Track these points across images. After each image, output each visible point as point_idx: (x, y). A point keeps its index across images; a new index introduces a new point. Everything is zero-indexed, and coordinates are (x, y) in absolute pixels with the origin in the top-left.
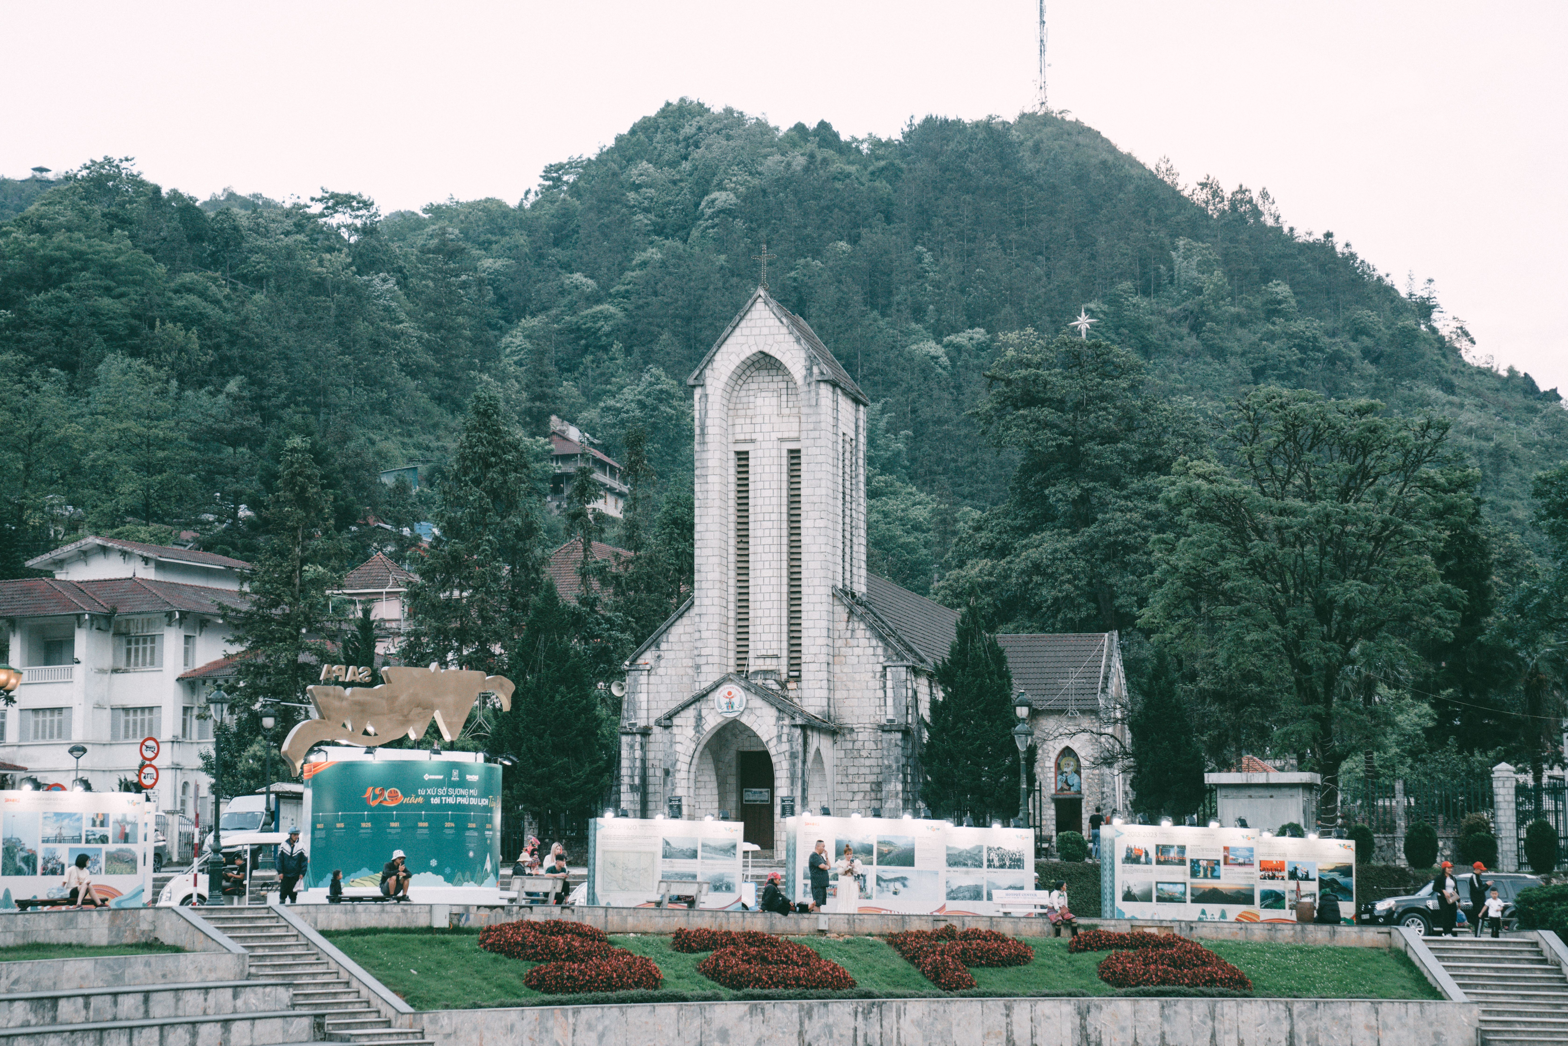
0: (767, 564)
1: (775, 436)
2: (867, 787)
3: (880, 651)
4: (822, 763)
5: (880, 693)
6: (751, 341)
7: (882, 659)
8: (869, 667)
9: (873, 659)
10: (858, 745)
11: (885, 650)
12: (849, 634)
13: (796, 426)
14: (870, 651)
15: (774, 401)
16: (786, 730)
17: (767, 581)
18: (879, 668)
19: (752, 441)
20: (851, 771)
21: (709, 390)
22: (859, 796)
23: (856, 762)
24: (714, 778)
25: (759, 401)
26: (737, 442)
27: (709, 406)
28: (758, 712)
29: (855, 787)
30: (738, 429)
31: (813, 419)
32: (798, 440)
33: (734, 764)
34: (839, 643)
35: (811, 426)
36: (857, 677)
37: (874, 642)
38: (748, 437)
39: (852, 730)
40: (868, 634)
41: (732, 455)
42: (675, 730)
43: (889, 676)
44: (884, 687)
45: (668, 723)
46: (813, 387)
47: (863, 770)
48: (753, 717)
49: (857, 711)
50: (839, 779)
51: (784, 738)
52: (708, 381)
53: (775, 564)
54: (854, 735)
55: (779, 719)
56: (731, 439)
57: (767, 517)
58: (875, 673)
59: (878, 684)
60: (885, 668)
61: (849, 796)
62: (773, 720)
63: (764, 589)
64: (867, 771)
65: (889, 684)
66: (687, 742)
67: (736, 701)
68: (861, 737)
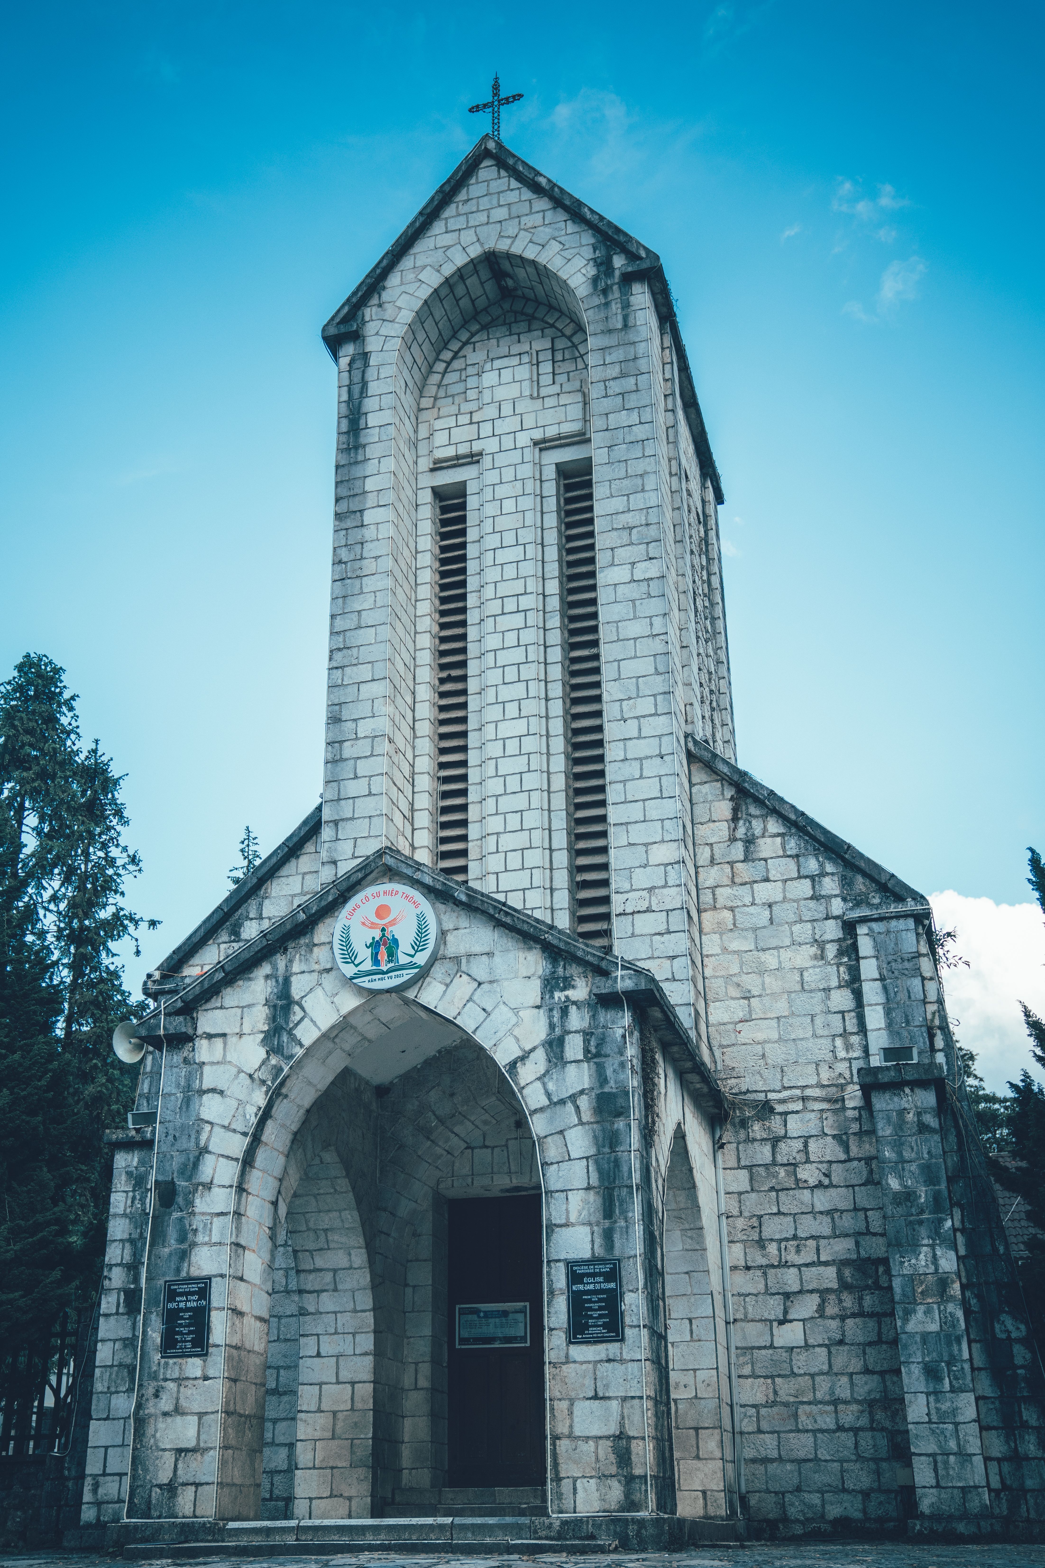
0: (512, 710)
1: (524, 439)
2: (829, 1276)
3: (830, 885)
4: (692, 1187)
5: (842, 999)
6: (468, 237)
7: (837, 906)
8: (803, 931)
9: (816, 909)
10: (789, 1150)
11: (846, 883)
12: (738, 851)
13: (575, 411)
14: (804, 888)
15: (524, 372)
16: (577, 1020)
17: (512, 747)
18: (832, 930)
19: (474, 458)
20: (774, 1228)
21: (373, 344)
22: (807, 1307)
23: (788, 1203)
24: (360, 1258)
25: (490, 378)
26: (438, 466)
27: (371, 374)
28: (479, 969)
29: (791, 1279)
30: (441, 438)
31: (618, 355)
32: (581, 439)
33: (426, 1228)
34: (710, 877)
35: (615, 371)
36: (770, 960)
37: (812, 865)
38: (463, 450)
39: (766, 1109)
40: (792, 845)
41: (427, 496)
42: (204, 1051)
43: (865, 946)
44: (854, 983)
45: (179, 1024)
46: (616, 293)
47: (809, 1226)
48: (463, 987)
49: (777, 1054)
50: (736, 1255)
51: (574, 1047)
52: (371, 328)
53: (532, 707)
54: (776, 1123)
55: (551, 984)
56: (425, 464)
57: (510, 605)
58: (821, 945)
59: (834, 975)
60: (849, 927)
61: (774, 1307)
62: (533, 991)
63: (506, 766)
64: (823, 1226)
65: (869, 969)
66: (239, 1088)
67: (405, 935)
68: (795, 1126)
